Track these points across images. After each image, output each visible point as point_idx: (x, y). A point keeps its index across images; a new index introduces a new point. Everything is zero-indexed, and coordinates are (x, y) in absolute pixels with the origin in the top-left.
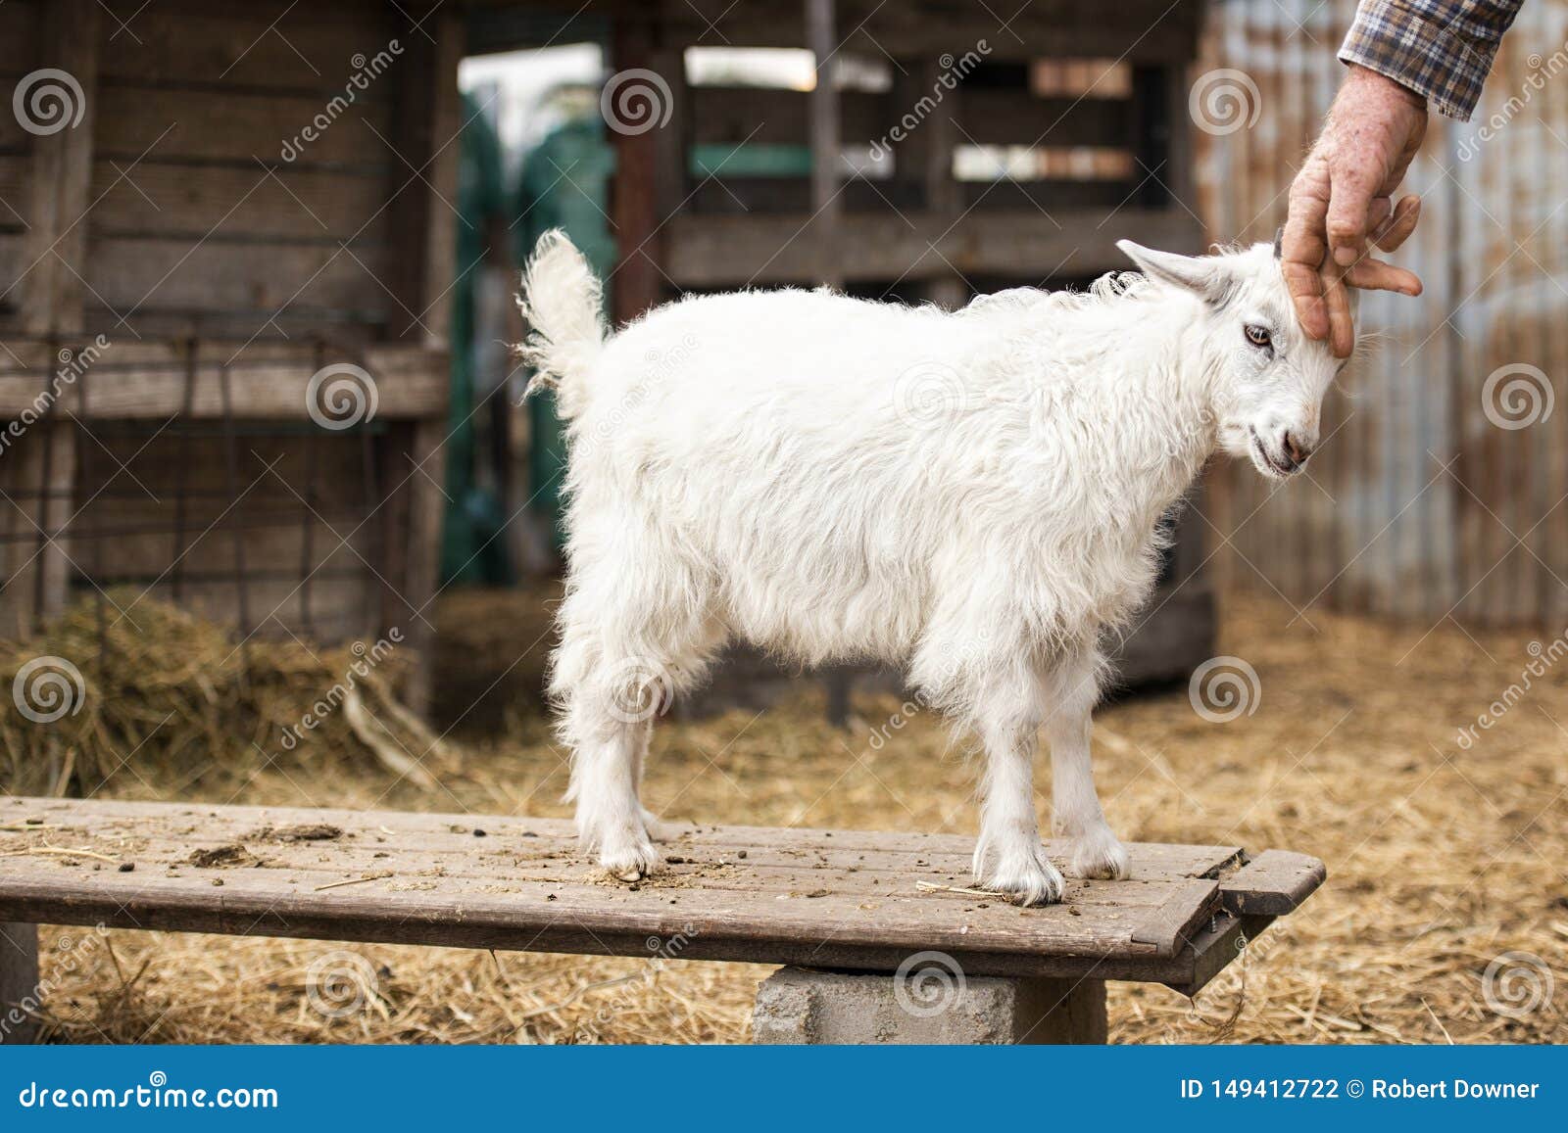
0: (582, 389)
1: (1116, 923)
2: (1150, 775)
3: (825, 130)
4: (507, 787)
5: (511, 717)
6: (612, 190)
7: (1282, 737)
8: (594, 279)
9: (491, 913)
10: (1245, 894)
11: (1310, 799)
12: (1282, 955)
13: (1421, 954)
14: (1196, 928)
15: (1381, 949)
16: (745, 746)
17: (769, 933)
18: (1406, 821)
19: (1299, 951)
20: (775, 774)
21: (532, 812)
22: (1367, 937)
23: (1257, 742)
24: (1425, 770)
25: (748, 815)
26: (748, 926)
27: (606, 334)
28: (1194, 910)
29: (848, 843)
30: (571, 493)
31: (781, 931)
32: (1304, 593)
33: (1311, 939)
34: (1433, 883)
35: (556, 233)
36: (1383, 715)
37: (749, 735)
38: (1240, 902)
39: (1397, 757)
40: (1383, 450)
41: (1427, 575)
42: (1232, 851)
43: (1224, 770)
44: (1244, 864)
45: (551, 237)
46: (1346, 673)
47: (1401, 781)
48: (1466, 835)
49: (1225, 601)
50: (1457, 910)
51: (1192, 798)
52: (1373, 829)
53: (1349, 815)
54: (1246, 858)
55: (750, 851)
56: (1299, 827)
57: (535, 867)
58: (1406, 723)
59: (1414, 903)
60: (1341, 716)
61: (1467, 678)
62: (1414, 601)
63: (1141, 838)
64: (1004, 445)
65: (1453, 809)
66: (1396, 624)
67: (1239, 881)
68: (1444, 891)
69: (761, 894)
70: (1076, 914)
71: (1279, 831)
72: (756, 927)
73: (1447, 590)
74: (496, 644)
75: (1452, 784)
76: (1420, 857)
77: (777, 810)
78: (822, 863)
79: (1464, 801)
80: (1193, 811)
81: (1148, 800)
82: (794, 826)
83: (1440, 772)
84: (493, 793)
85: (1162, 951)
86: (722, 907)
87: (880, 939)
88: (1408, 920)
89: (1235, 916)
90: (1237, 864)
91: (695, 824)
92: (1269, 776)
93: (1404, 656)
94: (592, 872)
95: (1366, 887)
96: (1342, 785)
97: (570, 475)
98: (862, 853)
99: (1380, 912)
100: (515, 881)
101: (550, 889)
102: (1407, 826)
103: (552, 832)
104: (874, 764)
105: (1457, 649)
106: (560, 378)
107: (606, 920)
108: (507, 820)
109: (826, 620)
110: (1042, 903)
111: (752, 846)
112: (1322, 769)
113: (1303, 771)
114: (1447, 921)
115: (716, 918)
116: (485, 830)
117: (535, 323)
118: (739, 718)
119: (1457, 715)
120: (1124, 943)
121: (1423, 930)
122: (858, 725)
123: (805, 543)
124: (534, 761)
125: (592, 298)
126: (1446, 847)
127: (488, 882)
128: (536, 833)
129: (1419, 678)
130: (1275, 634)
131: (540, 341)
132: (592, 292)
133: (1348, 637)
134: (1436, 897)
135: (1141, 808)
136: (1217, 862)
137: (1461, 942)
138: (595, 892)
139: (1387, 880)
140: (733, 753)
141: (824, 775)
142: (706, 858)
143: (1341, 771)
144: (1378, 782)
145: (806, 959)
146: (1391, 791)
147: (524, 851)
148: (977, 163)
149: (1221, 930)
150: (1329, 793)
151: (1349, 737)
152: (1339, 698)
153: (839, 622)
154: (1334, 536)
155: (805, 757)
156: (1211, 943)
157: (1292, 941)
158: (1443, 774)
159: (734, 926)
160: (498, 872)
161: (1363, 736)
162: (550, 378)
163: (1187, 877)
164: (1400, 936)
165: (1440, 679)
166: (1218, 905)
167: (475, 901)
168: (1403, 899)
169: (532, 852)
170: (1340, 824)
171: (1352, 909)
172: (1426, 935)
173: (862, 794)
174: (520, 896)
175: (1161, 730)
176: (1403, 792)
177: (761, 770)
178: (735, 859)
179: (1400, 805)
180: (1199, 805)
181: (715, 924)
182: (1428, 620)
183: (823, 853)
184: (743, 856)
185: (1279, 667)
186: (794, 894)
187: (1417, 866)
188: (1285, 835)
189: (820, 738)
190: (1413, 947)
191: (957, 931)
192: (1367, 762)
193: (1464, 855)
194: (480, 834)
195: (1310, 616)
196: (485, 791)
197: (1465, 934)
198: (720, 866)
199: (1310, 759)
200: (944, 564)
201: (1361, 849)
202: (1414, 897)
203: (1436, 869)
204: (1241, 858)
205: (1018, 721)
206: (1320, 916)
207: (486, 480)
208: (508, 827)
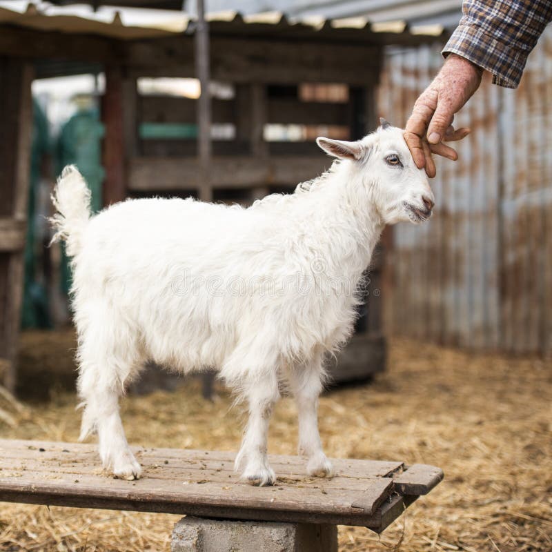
0: (78, 242)
1: (344, 498)
2: (355, 424)
3: (204, 116)
4: (52, 426)
5: (53, 393)
6: (103, 144)
7: (418, 407)
8: (88, 190)
9: (49, 488)
10: (405, 485)
11: (432, 438)
12: (420, 513)
13: (487, 513)
14: (382, 501)
15: (468, 510)
16: (164, 408)
17: (180, 500)
18: (478, 449)
19: (428, 511)
20: (178, 422)
21: (64, 440)
22: (460, 504)
23: (406, 409)
24: (487, 424)
25: (165, 441)
26: (169, 497)
27: (91, 215)
28: (381, 492)
29: (216, 457)
30: (74, 293)
31: (185, 499)
32: (427, 337)
33: (434, 505)
34: (491, 479)
35: (72, 167)
36: (467, 397)
37: (166, 403)
38: (403, 489)
39: (474, 418)
40: (466, 269)
41: (486, 329)
42: (399, 464)
43: (391, 423)
44: (404, 470)
45: (70, 169)
46: (449, 377)
47: (476, 429)
48: (507, 456)
49: (391, 341)
50: (503, 492)
51: (376, 436)
52: (462, 452)
53: (451, 446)
54: (405, 468)
55: (170, 461)
56: (427, 451)
57: (69, 467)
58: (477, 401)
59: (483, 489)
60: (445, 397)
61: (505, 379)
62: (480, 342)
63: (352, 456)
64: (274, 267)
65: (501, 443)
66: (471, 353)
67: (403, 478)
68: (497, 483)
69: (176, 482)
70: (325, 493)
71: (418, 453)
72: (173, 497)
73: (496, 337)
74: (45, 357)
75: (500, 431)
76: (485, 465)
77: (179, 439)
78: (204, 467)
79: (506, 439)
80: (376, 442)
81: (355, 437)
82: (187, 448)
83: (495, 425)
84: (46, 430)
85: (366, 512)
86: (157, 487)
87: (232, 504)
88: (480, 496)
89: (401, 495)
90: (401, 470)
91: (143, 447)
92: (413, 426)
93: (476, 367)
94: (96, 470)
95: (459, 480)
96: (447, 430)
97: (74, 284)
98: (224, 462)
99: (466, 492)
100: (59, 473)
101: (76, 477)
102: (478, 451)
103: (76, 450)
104: (224, 418)
105: (501, 365)
106: (68, 235)
107: (102, 493)
108: (54, 444)
109: (192, 353)
110: (269, 484)
111: (171, 458)
112: (438, 423)
113: (429, 423)
114: (498, 497)
115: (154, 492)
116: (45, 449)
117: (59, 208)
118: (160, 395)
119: (501, 397)
120: (348, 508)
121: (487, 501)
122: (217, 399)
123: (180, 317)
124: (65, 414)
125: (86, 198)
126: (497, 461)
127: (47, 473)
128: (68, 450)
129: (483, 379)
130: (413, 356)
131: (60, 217)
132: (86, 196)
133: (449, 359)
134: (493, 486)
135: (352, 441)
136: (392, 469)
137: (506, 508)
138: (97, 479)
139: (469, 477)
140: (158, 412)
141: (201, 422)
142: (149, 463)
143: (447, 424)
144: (465, 430)
145: (196, 513)
146: (471, 434)
147: (63, 459)
148: (274, 133)
149: (394, 502)
150: (441, 435)
151: (451, 407)
152: (445, 388)
153: (199, 353)
154: (442, 311)
155: (192, 414)
156: (390, 508)
157: (425, 506)
158: (495, 426)
159: (163, 496)
160: (51, 469)
161: (457, 407)
162: (63, 235)
163: (377, 476)
164: (477, 504)
165: (493, 379)
166: (393, 490)
167: (40, 482)
168: (478, 486)
169: (67, 459)
170: (447, 450)
171: (453, 491)
172: (489, 504)
173: (220, 431)
174: (62, 481)
175: (360, 403)
176: (476, 434)
177: (171, 420)
178: (163, 464)
179: (475, 441)
180: (378, 439)
181: (154, 496)
182: (488, 352)
183: (204, 462)
184: (167, 463)
185: (416, 373)
186: (191, 482)
187: (483, 471)
188: (421, 454)
189: (199, 404)
190: (483, 510)
191: (268, 501)
192: (459, 420)
193: (506, 465)
194: (42, 450)
195: (431, 348)
196: (41, 428)
197: (507, 504)
198: (156, 468)
199: (432, 418)
200: (244, 325)
201: (458, 462)
202: (483, 485)
203: (493, 472)
204: (403, 468)
205: (268, 401)
206: (438, 494)
207: (40, 279)
208: (55, 447)
